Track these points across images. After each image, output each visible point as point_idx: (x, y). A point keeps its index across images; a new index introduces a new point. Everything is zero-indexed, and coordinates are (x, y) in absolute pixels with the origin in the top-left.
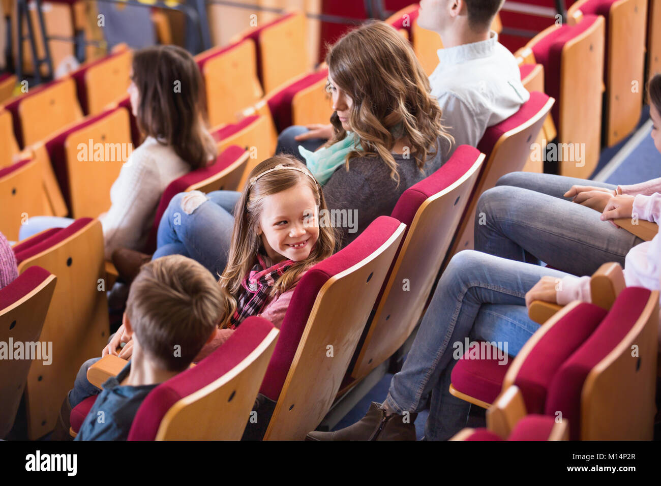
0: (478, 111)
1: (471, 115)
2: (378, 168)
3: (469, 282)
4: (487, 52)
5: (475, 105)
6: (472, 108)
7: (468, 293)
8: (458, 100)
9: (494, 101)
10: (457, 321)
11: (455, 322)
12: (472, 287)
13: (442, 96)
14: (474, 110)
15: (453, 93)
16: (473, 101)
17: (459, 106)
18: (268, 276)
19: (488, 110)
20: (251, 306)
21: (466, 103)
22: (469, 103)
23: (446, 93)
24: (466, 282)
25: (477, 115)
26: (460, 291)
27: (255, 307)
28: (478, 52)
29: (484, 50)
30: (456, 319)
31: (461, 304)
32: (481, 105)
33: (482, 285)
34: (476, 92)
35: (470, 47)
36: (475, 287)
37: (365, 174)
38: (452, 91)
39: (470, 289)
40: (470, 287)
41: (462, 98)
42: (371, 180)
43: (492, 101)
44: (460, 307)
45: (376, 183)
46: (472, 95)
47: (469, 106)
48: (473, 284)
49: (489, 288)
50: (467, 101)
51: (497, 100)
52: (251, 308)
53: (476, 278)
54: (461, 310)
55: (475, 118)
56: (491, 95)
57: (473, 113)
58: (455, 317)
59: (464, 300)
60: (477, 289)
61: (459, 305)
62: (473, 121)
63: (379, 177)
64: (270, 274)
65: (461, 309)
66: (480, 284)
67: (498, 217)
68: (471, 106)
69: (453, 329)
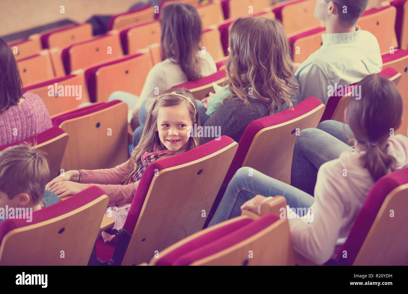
0: (331, 77)
1: (326, 79)
2: (242, 106)
3: (242, 187)
4: (349, 40)
5: (329, 73)
6: (327, 74)
7: (241, 193)
8: (318, 68)
9: (345, 72)
10: (233, 209)
11: (232, 210)
12: (243, 190)
13: (309, 64)
14: (328, 76)
15: (316, 63)
16: (328, 70)
17: (318, 72)
18: (152, 156)
19: (337, 77)
20: (141, 172)
21: (323, 71)
22: (325, 71)
23: (312, 63)
24: (240, 187)
25: (330, 79)
26: (236, 191)
27: (143, 173)
28: (342, 40)
29: (346, 39)
30: (232, 208)
31: (236, 199)
32: (333, 73)
33: (249, 190)
34: (331, 65)
35: (338, 35)
36: (245, 191)
37: (233, 109)
38: (315, 62)
39: (242, 191)
40: (242, 190)
41: (321, 67)
42: (236, 113)
43: (344, 71)
44: (235, 201)
45: (239, 115)
46: (328, 66)
47: (325, 73)
48: (244, 189)
49: (252, 193)
50: (324, 69)
51: (347, 71)
52: (141, 174)
53: (246, 186)
54: (236, 203)
55: (329, 81)
56: (343, 68)
57: (327, 77)
58: (232, 206)
59: (238, 197)
60: (246, 192)
61: (235, 200)
62: (327, 82)
63: (241, 112)
64: (154, 156)
65: (236, 201)
66: (247, 189)
67: (304, 147)
68: (327, 73)
69: (230, 214)
